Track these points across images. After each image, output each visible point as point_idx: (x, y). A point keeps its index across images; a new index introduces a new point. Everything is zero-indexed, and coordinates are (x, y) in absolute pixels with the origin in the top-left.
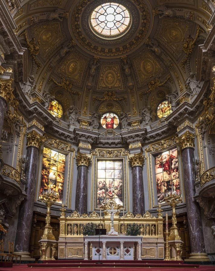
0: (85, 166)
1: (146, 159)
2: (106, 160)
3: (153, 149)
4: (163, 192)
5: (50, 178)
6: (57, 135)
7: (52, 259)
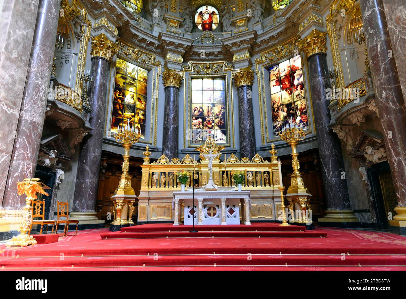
0: (175, 87)
1: (256, 74)
3: (266, 59)
4: (281, 120)
5: (126, 103)
6: (136, 41)
7: (130, 222)
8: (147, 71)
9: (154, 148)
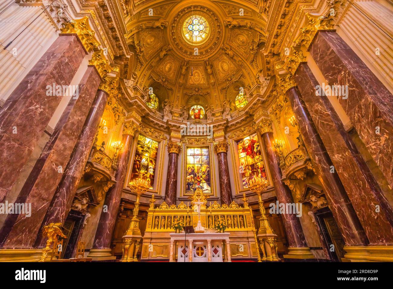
0: (176, 153)
2: (194, 147)
3: (235, 136)
4: (248, 175)
5: (142, 164)
6: (152, 124)
7: (134, 260)
8: (158, 143)
9: (159, 196)
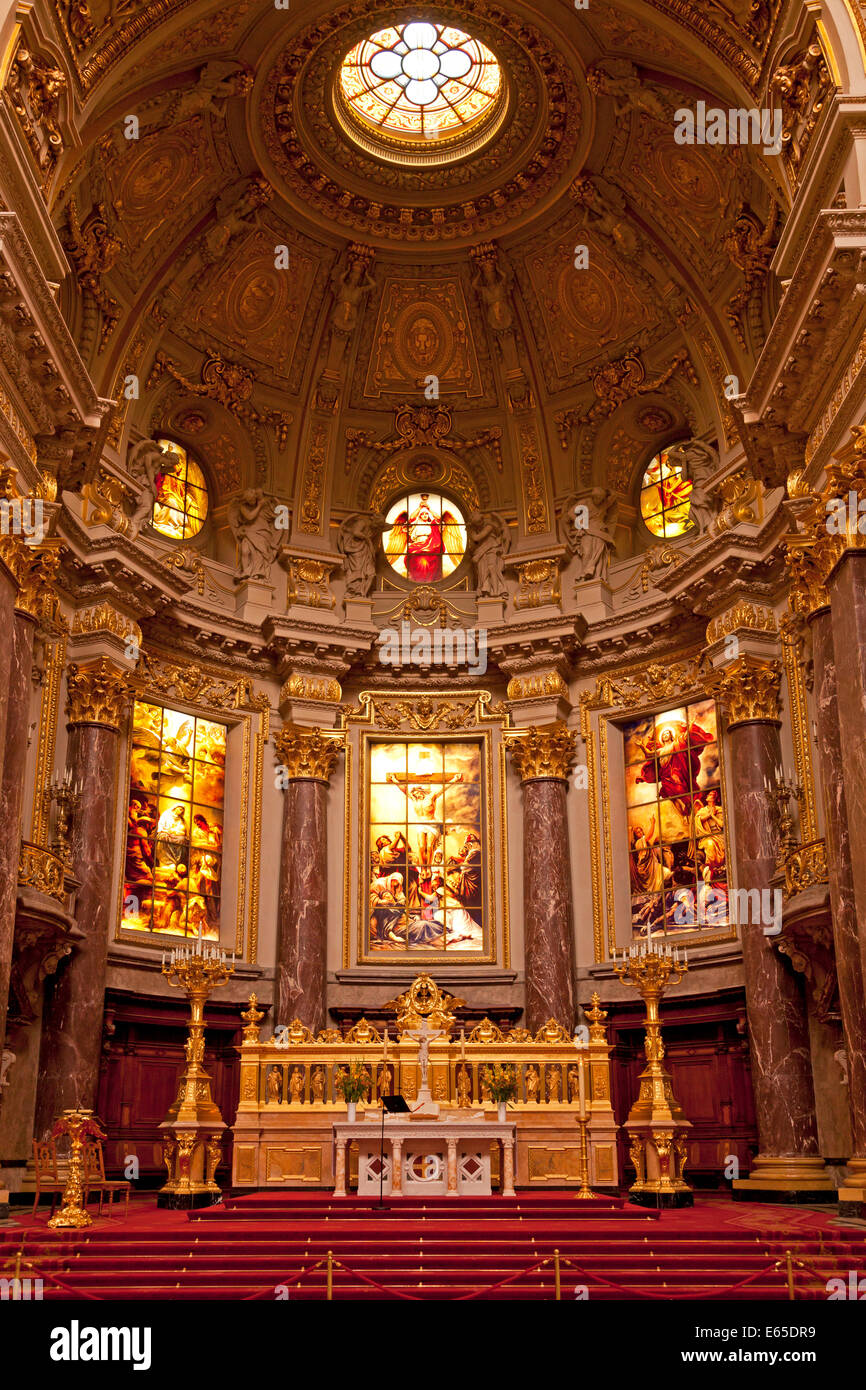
0: (317, 781)
1: (584, 741)
3: (615, 698)
4: (657, 888)
5: (161, 836)
7: (210, 1189)
8: (224, 728)
